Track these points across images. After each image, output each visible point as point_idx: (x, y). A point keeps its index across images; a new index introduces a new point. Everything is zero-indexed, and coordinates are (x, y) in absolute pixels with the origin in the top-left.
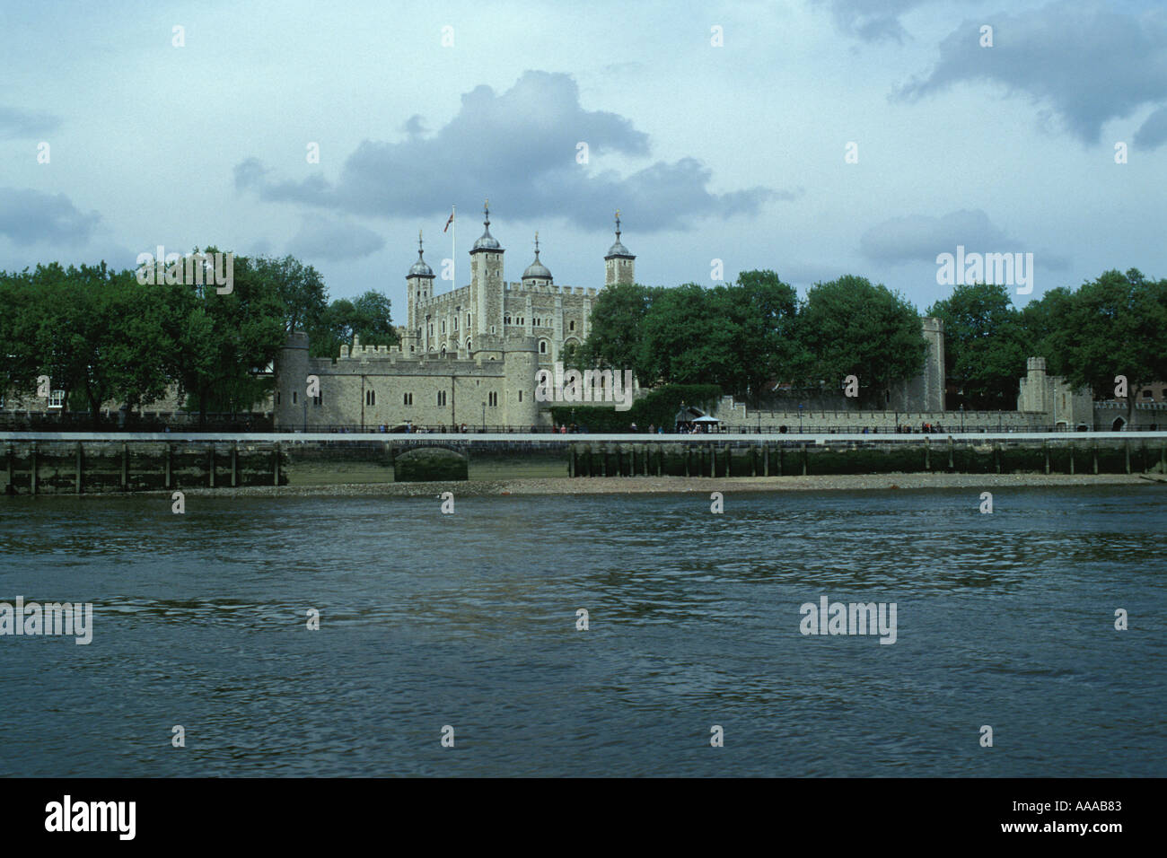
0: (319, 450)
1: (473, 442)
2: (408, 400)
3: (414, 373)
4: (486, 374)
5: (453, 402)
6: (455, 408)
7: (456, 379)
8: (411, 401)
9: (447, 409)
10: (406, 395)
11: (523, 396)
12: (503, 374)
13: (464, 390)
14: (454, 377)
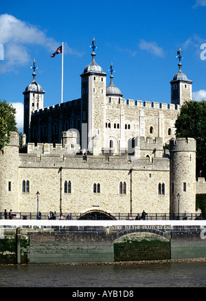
0: (53, 234)
1: (174, 227)
2: (97, 188)
3: (102, 167)
4: (156, 169)
5: (131, 191)
6: (133, 196)
7: (133, 172)
8: (99, 189)
9: (127, 197)
10: (95, 185)
11: (187, 187)
12: (169, 169)
13: (139, 181)
14: (131, 171)
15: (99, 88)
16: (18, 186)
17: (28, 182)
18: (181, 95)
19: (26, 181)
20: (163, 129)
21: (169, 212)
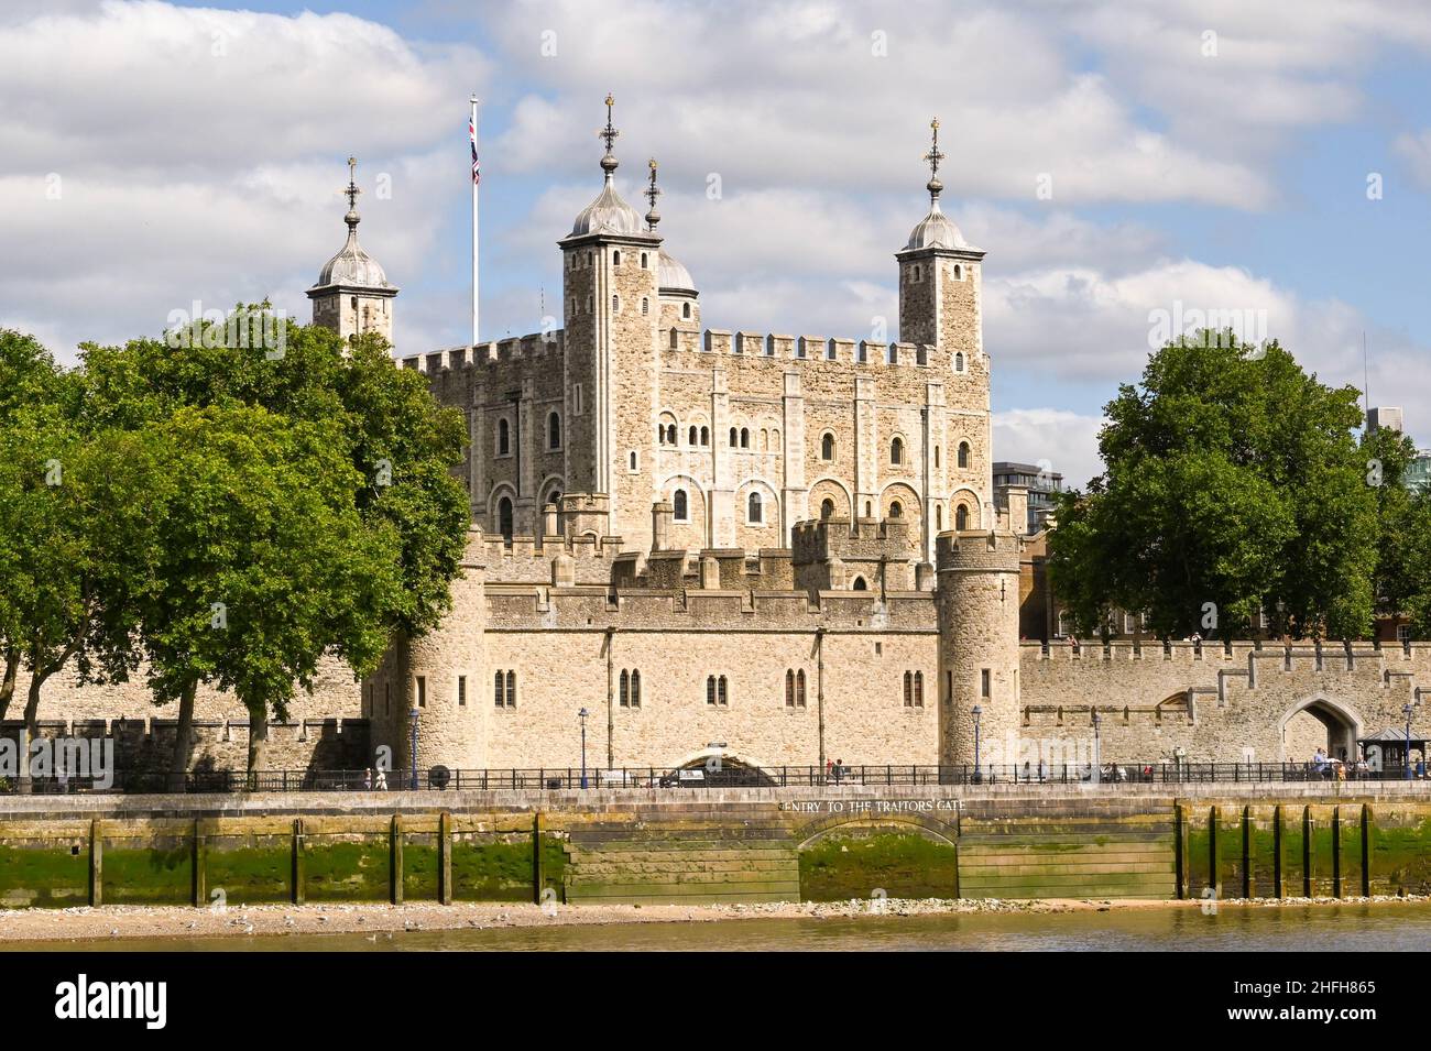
2: (717, 690)
3: (732, 624)
4: (896, 627)
5: (820, 697)
6: (825, 713)
7: (826, 639)
8: (723, 692)
9: (807, 716)
10: (711, 680)
11: (993, 684)
12: (934, 626)
13: (846, 667)
14: (820, 634)
15: (634, 293)
16: (485, 687)
17: (511, 675)
18: (939, 306)
19: (506, 672)
20: (874, 441)
21: (935, 760)
